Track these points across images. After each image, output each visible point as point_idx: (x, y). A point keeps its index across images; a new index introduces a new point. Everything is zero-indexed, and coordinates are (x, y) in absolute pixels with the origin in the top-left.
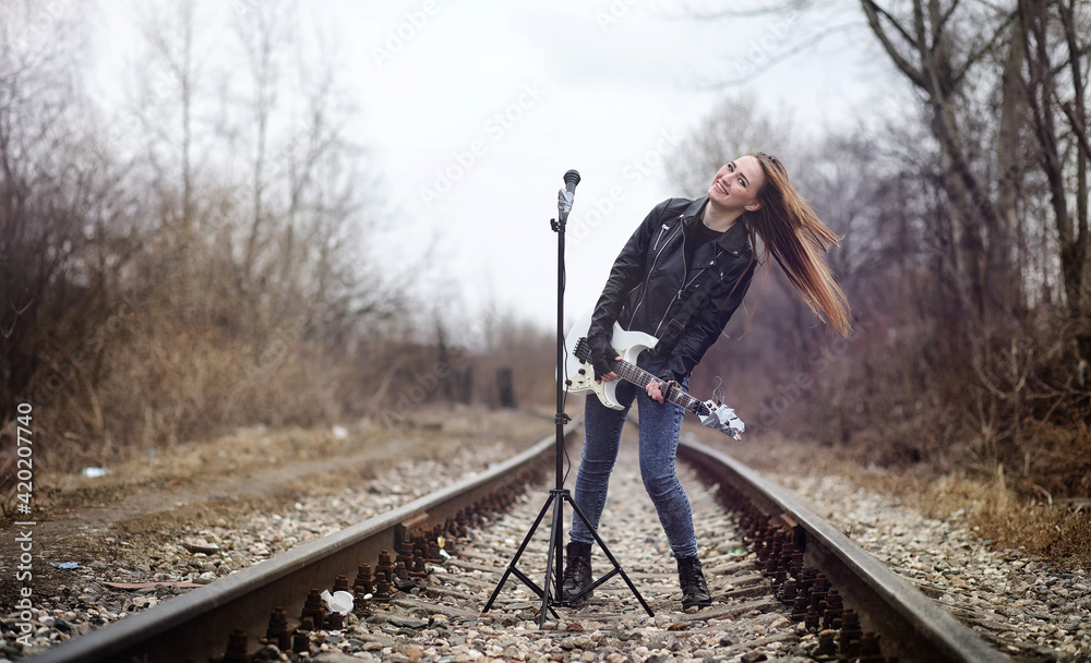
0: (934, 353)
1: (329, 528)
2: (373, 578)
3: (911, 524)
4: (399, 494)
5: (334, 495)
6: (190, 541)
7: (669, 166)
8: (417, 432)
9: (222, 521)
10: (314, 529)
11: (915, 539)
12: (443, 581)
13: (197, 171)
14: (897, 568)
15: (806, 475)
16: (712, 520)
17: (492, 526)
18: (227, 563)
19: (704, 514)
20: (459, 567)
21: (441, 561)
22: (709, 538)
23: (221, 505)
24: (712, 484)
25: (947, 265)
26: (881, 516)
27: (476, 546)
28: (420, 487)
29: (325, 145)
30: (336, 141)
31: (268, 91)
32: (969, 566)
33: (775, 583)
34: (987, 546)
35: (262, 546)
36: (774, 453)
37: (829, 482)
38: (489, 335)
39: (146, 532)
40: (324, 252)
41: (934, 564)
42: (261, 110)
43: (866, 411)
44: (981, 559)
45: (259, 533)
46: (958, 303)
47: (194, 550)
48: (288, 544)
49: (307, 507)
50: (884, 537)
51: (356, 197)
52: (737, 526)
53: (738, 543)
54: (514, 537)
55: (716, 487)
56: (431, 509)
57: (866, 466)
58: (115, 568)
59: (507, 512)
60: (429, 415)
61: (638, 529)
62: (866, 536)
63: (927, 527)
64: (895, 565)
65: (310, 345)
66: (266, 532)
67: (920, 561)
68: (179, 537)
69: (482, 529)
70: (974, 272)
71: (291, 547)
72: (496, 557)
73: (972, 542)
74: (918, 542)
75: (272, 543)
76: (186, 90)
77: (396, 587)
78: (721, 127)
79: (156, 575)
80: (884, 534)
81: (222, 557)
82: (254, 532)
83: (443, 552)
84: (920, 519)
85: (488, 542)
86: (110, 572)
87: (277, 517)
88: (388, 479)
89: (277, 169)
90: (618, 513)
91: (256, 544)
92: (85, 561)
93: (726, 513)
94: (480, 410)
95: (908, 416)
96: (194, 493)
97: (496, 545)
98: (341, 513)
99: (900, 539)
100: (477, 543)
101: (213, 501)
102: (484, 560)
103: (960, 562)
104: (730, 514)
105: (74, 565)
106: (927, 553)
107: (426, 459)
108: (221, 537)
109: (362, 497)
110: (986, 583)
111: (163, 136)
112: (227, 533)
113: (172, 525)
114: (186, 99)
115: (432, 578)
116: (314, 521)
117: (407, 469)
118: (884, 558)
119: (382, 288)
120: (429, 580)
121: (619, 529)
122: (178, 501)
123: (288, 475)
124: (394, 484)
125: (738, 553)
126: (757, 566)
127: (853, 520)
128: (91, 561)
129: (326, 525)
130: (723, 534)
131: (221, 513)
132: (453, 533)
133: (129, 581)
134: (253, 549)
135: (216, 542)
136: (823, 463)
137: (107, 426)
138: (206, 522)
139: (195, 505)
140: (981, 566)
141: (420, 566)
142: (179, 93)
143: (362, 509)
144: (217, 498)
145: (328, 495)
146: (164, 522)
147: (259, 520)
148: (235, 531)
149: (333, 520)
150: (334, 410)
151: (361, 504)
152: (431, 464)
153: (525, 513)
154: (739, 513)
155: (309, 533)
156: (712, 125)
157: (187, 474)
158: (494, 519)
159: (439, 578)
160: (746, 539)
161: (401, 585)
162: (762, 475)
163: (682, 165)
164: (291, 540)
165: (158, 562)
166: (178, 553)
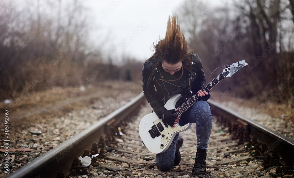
2: (98, 146)
5: (82, 110)
6: (32, 129)
9: (44, 121)
12: (122, 146)
18: (44, 139)
20: (127, 139)
21: (120, 137)
23: (44, 114)
27: (131, 130)
35: (57, 130)
39: (17, 126)
45: (57, 125)
47: (33, 134)
49: (73, 115)
56: (116, 117)
66: (59, 125)
68: (28, 128)
69: (131, 122)
71: (67, 131)
75: (61, 129)
77: (106, 149)
79: (17, 145)
81: (42, 136)
82: (55, 125)
83: (121, 134)
85: (134, 128)
87: (63, 119)
88: (98, 104)
91: (55, 130)
96: (36, 110)
98: (84, 116)
100: (131, 128)
101: (42, 113)
102: (135, 135)
108: (43, 127)
109: (91, 110)
112: (45, 125)
113: (26, 123)
116: (75, 120)
120: (117, 146)
122: (30, 113)
123: (67, 102)
124: (100, 105)
125: (222, 133)
129: (79, 121)
131: (44, 118)
132: (123, 125)
134: (54, 132)
135: (41, 130)
138: (39, 121)
139: (35, 115)
141: (114, 140)
143: (91, 115)
145: (80, 110)
146: (24, 122)
147: (57, 120)
148: (48, 125)
149: (82, 119)
150: (81, 82)
151: (90, 113)
155: (73, 125)
159: (121, 144)
161: (108, 149)
164: (68, 128)
165: (19, 139)
166: (27, 135)
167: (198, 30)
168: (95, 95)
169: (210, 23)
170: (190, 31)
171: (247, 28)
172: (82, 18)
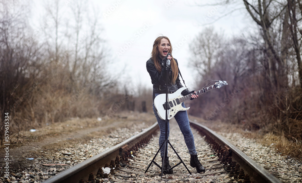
0: (263, 99)
1: (100, 148)
2: (115, 163)
3: (259, 148)
4: (117, 138)
5: (100, 138)
6: (63, 152)
7: (190, 46)
8: (121, 119)
9: (71, 146)
10: (96, 148)
11: (261, 152)
13: (60, 46)
14: (256, 161)
15: (228, 132)
16: (205, 146)
17: (144, 147)
18: (74, 158)
19: (202, 144)
20: (137, 160)
21: (132, 158)
22: (204, 151)
23: (70, 141)
24: (204, 136)
25: (267, 75)
26: (251, 146)
27: (141, 154)
28: (123, 136)
29: (95, 40)
30: (98, 38)
31: (79, 24)
32: (276, 160)
33: (224, 165)
34: (281, 154)
36: (219, 126)
37: (235, 135)
38: (139, 92)
39: (51, 149)
40: (95, 69)
41: (267, 160)
42: (77, 30)
43: (245, 114)
44: (279, 158)
45: (81, 149)
46: (270, 85)
47: (65, 154)
48: (89, 153)
49: (94, 142)
50: (252, 152)
51: (104, 54)
52: (212, 148)
53: (213, 153)
54: (151, 151)
55: (205, 136)
56: (128, 143)
57: (245, 130)
58: (44, 159)
59: (148, 143)
60: (123, 114)
61: (184, 149)
62: (247, 151)
63: (264, 149)
64: (256, 160)
65: (91, 95)
66: (83, 149)
67: (263, 159)
68: (60, 150)
69: (142, 148)
70: (275, 77)
71: (90, 153)
72: (147, 157)
73: (276, 153)
74: (262, 153)
75: (85, 152)
76: (57, 24)
78: (204, 35)
79: (55, 162)
80: (252, 151)
81: (72, 157)
83: (132, 155)
84: (261, 146)
85: (144, 152)
86: (42, 161)
87: (86, 145)
88: (114, 133)
89: (82, 46)
90: (178, 144)
91: (81, 153)
92: (35, 158)
93: (208, 144)
94: (137, 113)
95: (256, 116)
96: (62, 138)
97: (146, 153)
98: (103, 143)
99: (256, 152)
100: (141, 152)
101: (68, 140)
102: (143, 158)
103: (274, 159)
104: (209, 145)
105: (33, 159)
106: (264, 156)
107: (124, 128)
108: (71, 150)
109: (108, 139)
110: (281, 165)
111: (50, 37)
112: (73, 149)
113: (58, 147)
114: (57, 26)
115: (130, 163)
116: (96, 146)
117: (119, 130)
118: (253, 158)
119: (111, 79)
120: (129, 163)
121: (179, 148)
122: (58, 140)
123: (87, 132)
124: (116, 135)
125: (213, 156)
126: (219, 160)
127: (243, 146)
128: (37, 158)
129: (99, 147)
130: (208, 151)
131: (71, 143)
132: (135, 150)
133: (48, 163)
134: (80, 154)
135: (70, 152)
136: (233, 129)
137: (35, 117)
138: (67, 146)
139: (63, 141)
140: (279, 160)
141: (127, 160)
142: (55, 24)
143: (108, 142)
144: (69, 139)
145: (98, 138)
146: (55, 146)
147: (81, 145)
148: (75, 149)
149: (101, 145)
150: (98, 113)
151: (108, 141)
152: (125, 129)
153: (153, 144)
154: (212, 144)
155: (95, 149)
156: (202, 35)
157: (59, 131)
158: (145, 145)
159: (132, 163)
160: (215, 152)
161: (122, 165)
162: (216, 133)
163: (193, 45)
164: (90, 151)
165: (55, 158)
166: (60, 155)
167: (213, 61)
169: (225, 55)
170: (204, 63)
172: (100, 51)
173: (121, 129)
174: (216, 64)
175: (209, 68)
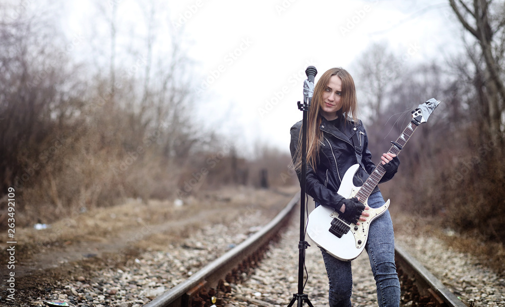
4: (199, 249)
8: (218, 203)
9: (84, 276)
17: (248, 280)
23: (89, 261)
27: (236, 300)
30: (185, 58)
31: (153, 32)
38: (257, 151)
40: (176, 111)
42: (150, 41)
45: (104, 287)
49: (143, 261)
51: (193, 85)
54: (260, 289)
56: (209, 276)
59: (258, 267)
66: (109, 285)
69: (242, 283)
75: (110, 294)
76: (114, 31)
78: (370, 56)
82: (101, 285)
85: (245, 295)
87: (120, 272)
88: (195, 237)
91: (99, 296)
94: (251, 189)
96: (76, 251)
97: (249, 297)
100: (237, 296)
101: (85, 259)
107: (218, 223)
109: (178, 251)
111: (102, 53)
112: (83, 286)
114: (113, 36)
116: (142, 274)
117: (206, 230)
119: (205, 129)
122: (62, 260)
123: (139, 235)
129: (148, 278)
131: (86, 270)
138: (73, 277)
139: (71, 263)
144: (89, 256)
145: (158, 250)
146: (44, 279)
147: (108, 274)
150: (176, 190)
151: (175, 257)
152: (221, 226)
153: (269, 266)
158: (250, 273)
167: (386, 103)
168: (193, 220)
169: (406, 91)
170: (370, 105)
171: (469, 102)
172: (185, 78)
173: (212, 227)
174: (390, 106)
175: (378, 114)
